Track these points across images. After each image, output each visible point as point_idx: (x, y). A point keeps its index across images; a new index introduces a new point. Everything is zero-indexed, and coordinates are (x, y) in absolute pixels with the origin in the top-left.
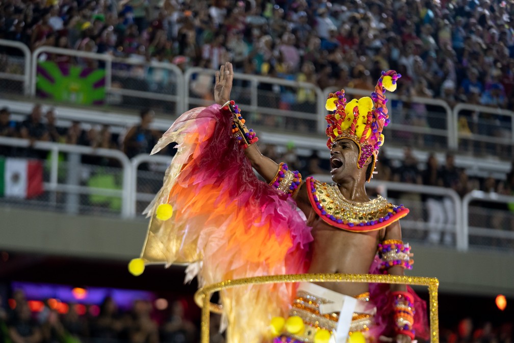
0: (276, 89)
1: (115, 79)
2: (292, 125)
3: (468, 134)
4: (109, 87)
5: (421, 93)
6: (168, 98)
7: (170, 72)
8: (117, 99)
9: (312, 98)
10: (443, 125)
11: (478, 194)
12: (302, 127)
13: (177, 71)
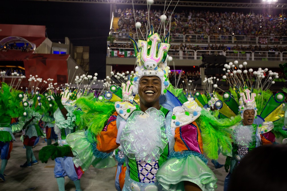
0: (200, 36)
1: (173, 38)
2: (203, 42)
3: (236, 40)
4: (172, 39)
5: (227, 34)
6: (182, 40)
7: (182, 35)
8: (174, 41)
9: (207, 37)
10: (231, 39)
11: (228, 51)
12: (206, 42)
13: (183, 35)
